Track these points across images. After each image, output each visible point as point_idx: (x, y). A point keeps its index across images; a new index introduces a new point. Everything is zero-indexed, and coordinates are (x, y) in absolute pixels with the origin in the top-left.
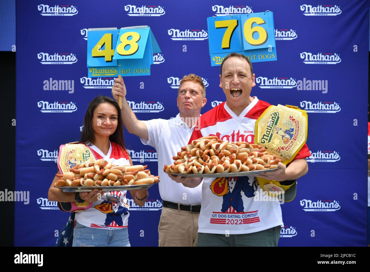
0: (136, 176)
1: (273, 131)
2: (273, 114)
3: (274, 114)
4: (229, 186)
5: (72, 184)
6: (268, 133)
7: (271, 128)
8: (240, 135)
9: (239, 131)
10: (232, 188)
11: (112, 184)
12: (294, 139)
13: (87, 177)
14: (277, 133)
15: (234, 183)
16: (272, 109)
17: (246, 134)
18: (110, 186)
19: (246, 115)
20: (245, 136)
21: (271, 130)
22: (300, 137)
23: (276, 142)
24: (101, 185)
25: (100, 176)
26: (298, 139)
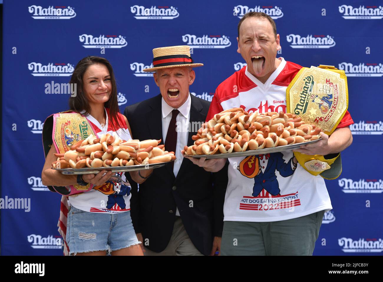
0: (151, 153)
1: (308, 99)
2: (306, 78)
3: (308, 78)
4: (260, 166)
5: (77, 165)
6: (302, 102)
7: (306, 95)
8: (268, 107)
9: (267, 101)
10: (263, 167)
11: (124, 164)
12: (333, 107)
13: (94, 157)
14: (313, 101)
15: (267, 161)
16: (304, 72)
17: (276, 105)
18: (122, 166)
19: (274, 82)
20: (274, 107)
21: (306, 97)
22: (341, 104)
23: (313, 112)
24: (111, 166)
25: (110, 155)
26: (338, 107)
